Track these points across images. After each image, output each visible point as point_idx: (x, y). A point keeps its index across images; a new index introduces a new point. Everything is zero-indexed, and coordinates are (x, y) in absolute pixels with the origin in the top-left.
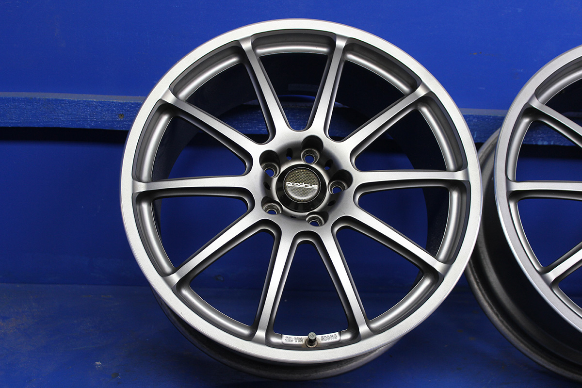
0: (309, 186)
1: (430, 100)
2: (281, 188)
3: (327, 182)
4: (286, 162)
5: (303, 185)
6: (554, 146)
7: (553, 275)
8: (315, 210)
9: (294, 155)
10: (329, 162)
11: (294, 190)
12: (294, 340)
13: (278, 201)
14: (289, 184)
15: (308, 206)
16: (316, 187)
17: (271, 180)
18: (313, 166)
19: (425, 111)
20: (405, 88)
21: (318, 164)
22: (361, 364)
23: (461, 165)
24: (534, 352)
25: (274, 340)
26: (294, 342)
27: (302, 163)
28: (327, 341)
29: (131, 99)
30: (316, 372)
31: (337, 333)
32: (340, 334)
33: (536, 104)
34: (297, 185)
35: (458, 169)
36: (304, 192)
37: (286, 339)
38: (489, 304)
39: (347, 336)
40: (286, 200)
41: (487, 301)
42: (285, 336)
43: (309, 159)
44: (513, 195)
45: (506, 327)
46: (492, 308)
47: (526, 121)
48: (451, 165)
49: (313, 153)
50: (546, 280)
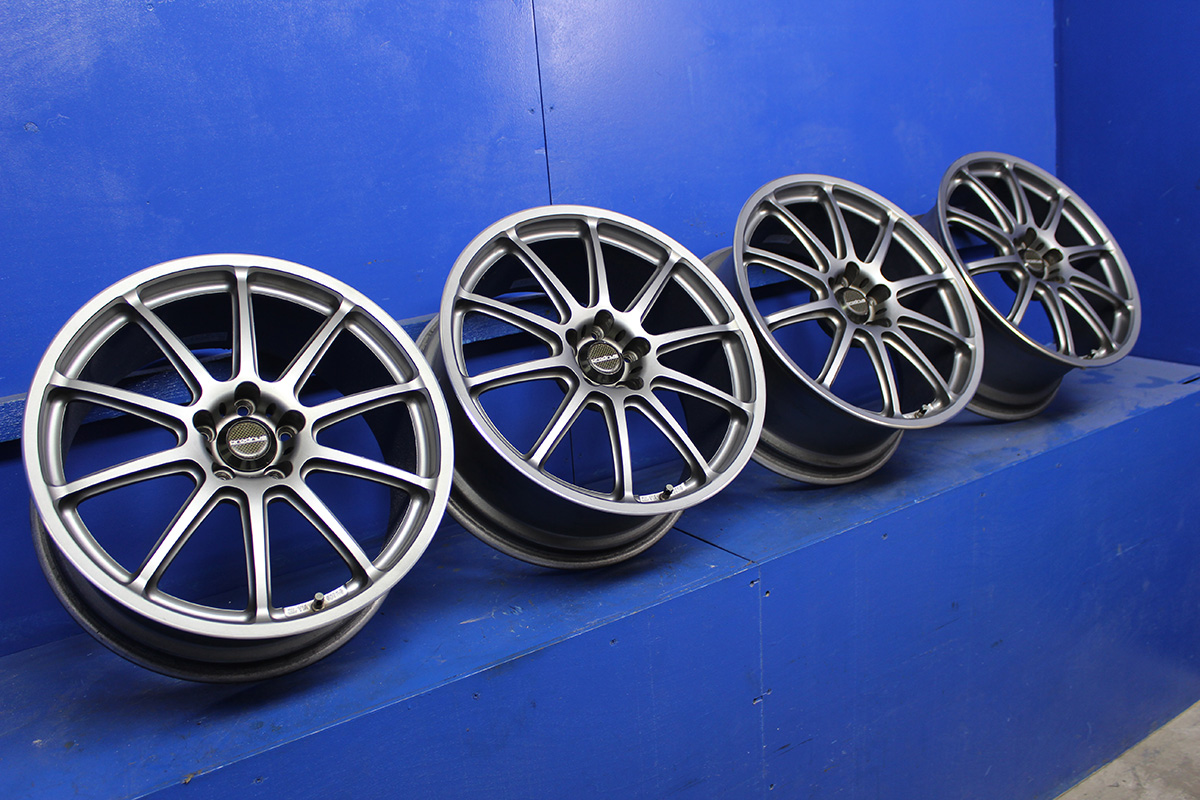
0: (257, 439)
1: (357, 314)
2: (224, 449)
3: (274, 429)
4: (220, 420)
5: (250, 440)
6: (477, 342)
7: (537, 458)
8: (271, 464)
9: (228, 409)
10: (272, 407)
11: (240, 448)
12: (297, 609)
13: (225, 465)
14: (233, 443)
15: (261, 462)
16: (264, 438)
17: (210, 444)
18: (253, 416)
19: (354, 328)
20: (326, 310)
21: (257, 413)
22: (360, 628)
23: (411, 373)
24: (530, 554)
25: (276, 616)
26: (299, 612)
27: (238, 417)
28: (335, 599)
29: (12, 399)
30: (314, 653)
31: (342, 587)
32: (346, 587)
33: (465, 295)
34: (243, 442)
35: (409, 379)
36: (254, 447)
37: (289, 611)
38: (470, 520)
39: (354, 586)
40: (236, 462)
41: (467, 518)
42: (286, 609)
43: (243, 411)
44: (473, 391)
45: (495, 538)
46: (475, 524)
47: (459, 314)
48: (399, 377)
49: (246, 403)
50: (532, 465)
